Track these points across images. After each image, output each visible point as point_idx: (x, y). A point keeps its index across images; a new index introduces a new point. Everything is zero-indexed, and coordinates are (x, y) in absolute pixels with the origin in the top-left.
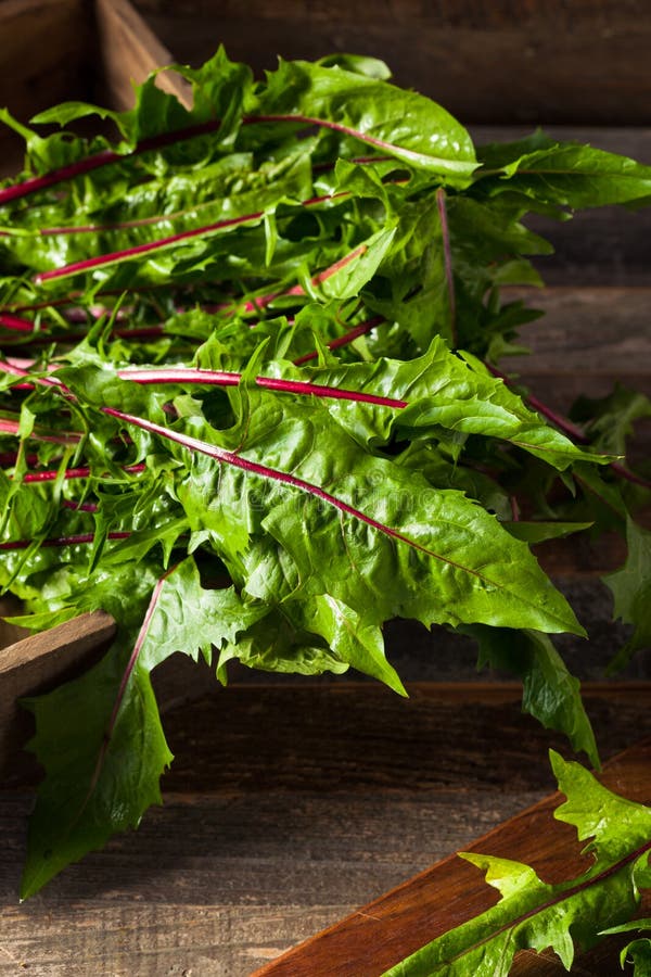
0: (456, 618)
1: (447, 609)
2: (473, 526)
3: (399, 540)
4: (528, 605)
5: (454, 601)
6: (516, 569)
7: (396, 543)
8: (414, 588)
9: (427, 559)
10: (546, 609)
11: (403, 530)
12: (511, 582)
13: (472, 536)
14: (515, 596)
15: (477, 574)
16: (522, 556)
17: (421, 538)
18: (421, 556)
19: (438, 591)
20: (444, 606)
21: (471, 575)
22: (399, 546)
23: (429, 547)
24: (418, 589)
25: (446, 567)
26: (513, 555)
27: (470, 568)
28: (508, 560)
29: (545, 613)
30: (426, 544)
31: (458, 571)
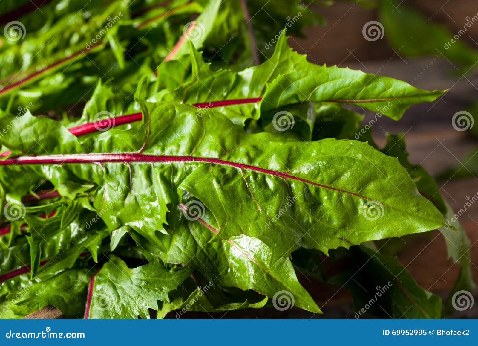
0: (347, 241)
1: (338, 236)
2: (352, 153)
3: (293, 180)
4: (406, 214)
5: (343, 226)
6: (392, 182)
7: (290, 184)
8: (310, 221)
9: (318, 191)
10: (420, 214)
11: (295, 172)
12: (389, 196)
13: (354, 161)
14: (394, 208)
15: (360, 196)
16: (395, 170)
17: (311, 174)
18: (312, 190)
19: (330, 221)
20: (335, 233)
21: (355, 198)
22: (293, 185)
23: (318, 180)
24: (314, 221)
25: (335, 195)
26: (389, 170)
27: (355, 190)
28: (385, 176)
29: (420, 217)
30: (316, 177)
31: (345, 196)
